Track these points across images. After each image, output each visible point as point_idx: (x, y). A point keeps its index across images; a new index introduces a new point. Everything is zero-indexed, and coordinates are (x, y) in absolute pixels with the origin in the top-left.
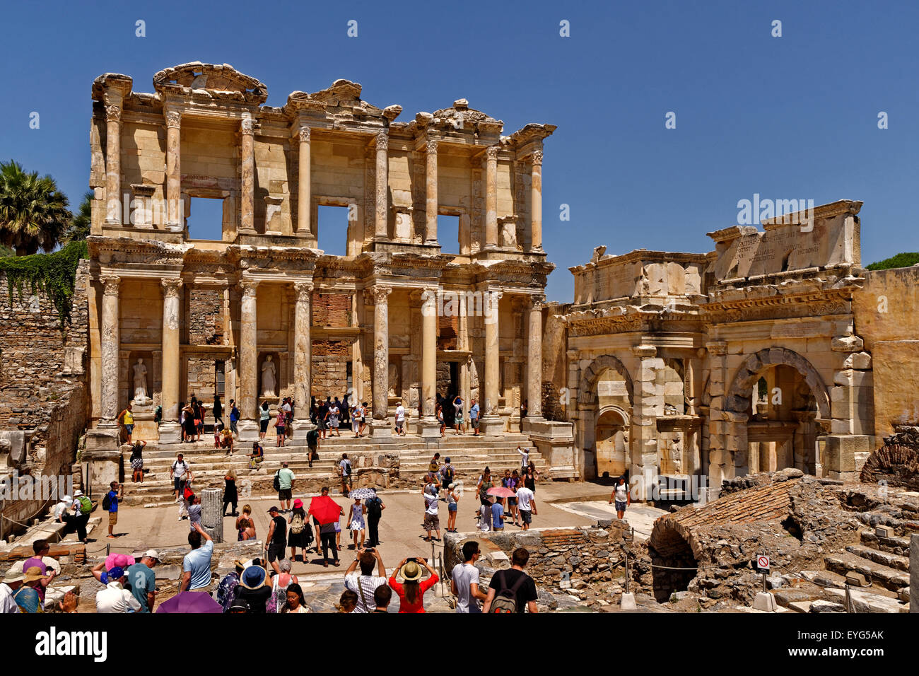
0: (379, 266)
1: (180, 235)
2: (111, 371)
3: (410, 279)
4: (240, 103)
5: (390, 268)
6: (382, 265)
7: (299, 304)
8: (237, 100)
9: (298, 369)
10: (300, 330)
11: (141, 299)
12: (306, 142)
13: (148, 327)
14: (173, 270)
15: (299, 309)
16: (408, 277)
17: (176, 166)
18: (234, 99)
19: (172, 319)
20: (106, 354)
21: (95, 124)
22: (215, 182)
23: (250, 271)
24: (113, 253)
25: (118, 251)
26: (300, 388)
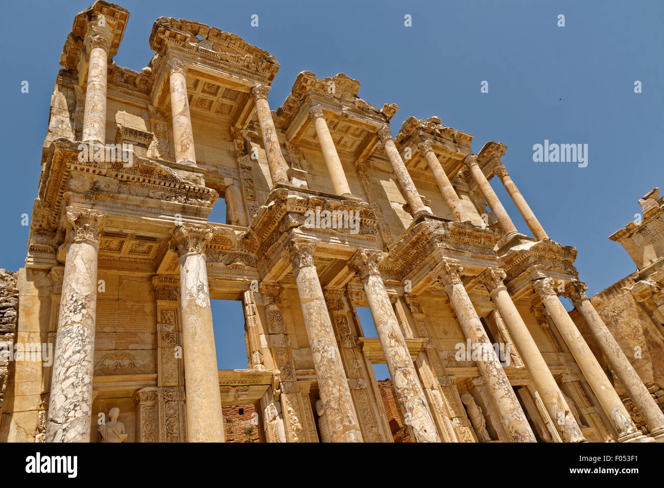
0: (438, 239)
1: (201, 175)
2: (77, 390)
3: (472, 257)
4: (250, 71)
5: (449, 243)
6: (442, 238)
7: (372, 279)
8: (248, 67)
9: (405, 375)
10: (386, 314)
11: (119, 299)
12: (322, 117)
13: (131, 347)
14: (196, 215)
15: (374, 285)
16: (470, 254)
17: (185, 105)
18: (244, 66)
19: (200, 289)
20: (69, 353)
21: (60, 90)
22: (213, 169)
23: (303, 229)
24: (96, 178)
25: (105, 176)
26: (420, 407)
